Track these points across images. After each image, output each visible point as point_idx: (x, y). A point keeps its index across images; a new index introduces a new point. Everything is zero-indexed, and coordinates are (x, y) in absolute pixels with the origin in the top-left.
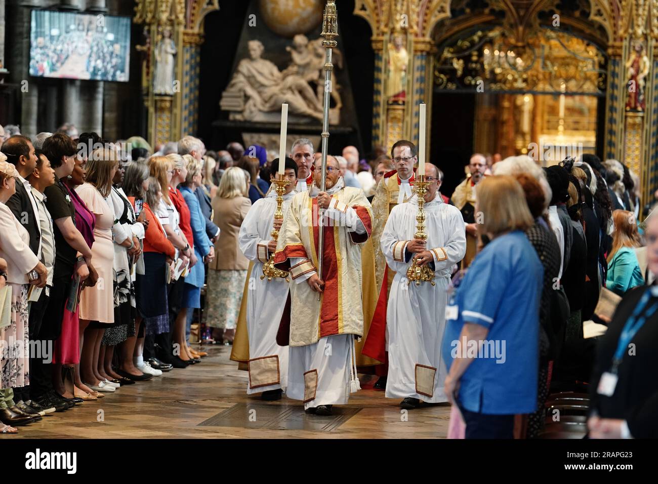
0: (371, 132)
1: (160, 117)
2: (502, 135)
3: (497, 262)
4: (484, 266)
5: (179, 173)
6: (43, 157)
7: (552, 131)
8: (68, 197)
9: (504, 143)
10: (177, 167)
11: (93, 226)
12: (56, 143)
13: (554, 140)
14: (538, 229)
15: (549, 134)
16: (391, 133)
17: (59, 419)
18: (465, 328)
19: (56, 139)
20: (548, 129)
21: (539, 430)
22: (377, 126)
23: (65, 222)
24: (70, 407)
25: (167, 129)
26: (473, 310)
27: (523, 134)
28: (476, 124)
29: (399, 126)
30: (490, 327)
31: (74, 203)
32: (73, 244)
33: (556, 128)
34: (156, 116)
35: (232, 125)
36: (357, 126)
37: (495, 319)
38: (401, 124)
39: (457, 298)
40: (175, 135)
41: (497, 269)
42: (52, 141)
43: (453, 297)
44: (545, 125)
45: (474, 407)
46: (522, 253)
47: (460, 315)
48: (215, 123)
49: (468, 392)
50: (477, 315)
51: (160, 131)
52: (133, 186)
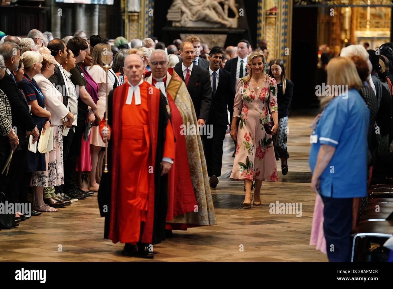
0: (256, 32)
1: (132, 25)
2: (333, 31)
3: (340, 108)
4: (331, 111)
5: (147, 59)
6: (70, 51)
7: (363, 28)
8: (82, 74)
9: (334, 36)
10: (146, 55)
11: (98, 91)
12: (75, 42)
13: (364, 34)
14: (364, 89)
15: (361, 30)
16: (268, 32)
17: (81, 204)
18: (321, 148)
19: (75, 40)
20: (360, 27)
21: (365, 207)
22: (260, 28)
23: (81, 89)
24: (87, 197)
25: (136, 32)
26: (325, 137)
27: (345, 31)
28: (318, 25)
29: (273, 28)
30: (337, 147)
31: (86, 78)
32: (85, 102)
33: (365, 27)
34: (129, 25)
35: (174, 29)
36: (248, 28)
37: (339, 142)
38: (274, 27)
39: (317, 130)
40: (141, 36)
41: (340, 113)
42: (73, 41)
43: (315, 130)
44: (359, 25)
45: (328, 194)
46: (355, 103)
47: (318, 140)
48: (164, 29)
49: (324, 185)
50: (328, 140)
51: (132, 34)
52: (121, 67)
